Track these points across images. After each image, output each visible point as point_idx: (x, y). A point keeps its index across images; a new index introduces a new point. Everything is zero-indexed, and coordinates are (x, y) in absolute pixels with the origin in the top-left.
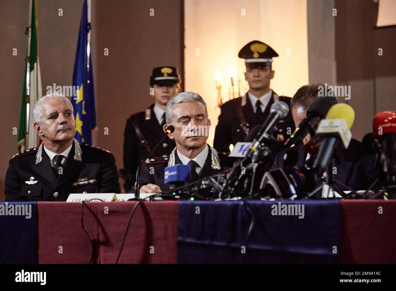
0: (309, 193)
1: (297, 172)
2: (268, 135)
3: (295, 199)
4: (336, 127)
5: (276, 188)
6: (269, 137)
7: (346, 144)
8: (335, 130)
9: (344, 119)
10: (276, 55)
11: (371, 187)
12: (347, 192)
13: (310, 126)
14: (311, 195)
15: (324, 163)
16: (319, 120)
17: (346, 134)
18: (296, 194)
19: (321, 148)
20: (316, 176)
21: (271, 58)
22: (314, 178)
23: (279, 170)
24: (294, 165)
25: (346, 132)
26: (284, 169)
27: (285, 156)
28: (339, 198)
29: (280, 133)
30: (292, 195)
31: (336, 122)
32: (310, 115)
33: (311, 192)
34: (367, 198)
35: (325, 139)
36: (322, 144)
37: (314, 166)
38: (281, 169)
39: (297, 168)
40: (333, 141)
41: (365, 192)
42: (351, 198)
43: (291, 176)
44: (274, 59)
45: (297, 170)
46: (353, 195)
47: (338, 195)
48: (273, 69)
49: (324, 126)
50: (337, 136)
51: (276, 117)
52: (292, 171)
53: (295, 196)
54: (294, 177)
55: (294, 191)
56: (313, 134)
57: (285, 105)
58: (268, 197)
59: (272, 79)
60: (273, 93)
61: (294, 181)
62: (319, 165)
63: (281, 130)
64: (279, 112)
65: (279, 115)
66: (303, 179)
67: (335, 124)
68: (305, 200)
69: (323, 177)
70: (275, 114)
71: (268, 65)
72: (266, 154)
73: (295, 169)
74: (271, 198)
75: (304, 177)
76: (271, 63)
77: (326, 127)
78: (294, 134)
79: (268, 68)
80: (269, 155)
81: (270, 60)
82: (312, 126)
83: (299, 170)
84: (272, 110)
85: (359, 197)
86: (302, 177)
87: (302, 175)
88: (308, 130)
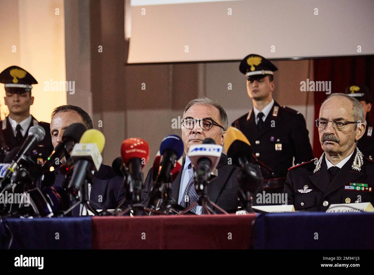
0: (64, 212)
1: (54, 192)
2: (25, 157)
3: (52, 217)
4: (89, 150)
5: (34, 206)
6: (27, 159)
7: (98, 167)
8: (88, 154)
9: (96, 144)
10: (36, 82)
11: (119, 206)
12: (99, 211)
13: (65, 150)
14: (65, 213)
15: (78, 184)
16: (73, 144)
17: (98, 157)
18: (53, 212)
19: (75, 170)
20: (71, 196)
21: (30, 85)
22: (69, 198)
23: (37, 190)
24: (51, 185)
25: (97, 155)
26: (41, 190)
27: (43, 178)
28: (92, 216)
29: (40, 157)
30: (50, 213)
31: (89, 146)
32: (65, 139)
33: (66, 210)
34: (115, 215)
35: (79, 162)
36: (76, 166)
37: (69, 186)
38: (38, 189)
39: (53, 188)
40: (86, 163)
41: (114, 210)
42: (102, 215)
43: (48, 196)
44: (34, 86)
45: (54, 190)
46: (104, 213)
47: (91, 213)
48: (32, 95)
49: (77, 150)
50: (89, 159)
51: (33, 140)
52: (49, 192)
53: (52, 214)
54: (50, 196)
55: (50, 210)
56: (68, 156)
57: (42, 130)
58: (27, 215)
59: (32, 105)
60: (33, 118)
61: (51, 200)
62: (73, 186)
63: (40, 154)
64: (37, 136)
65: (36, 138)
66: (59, 198)
67: (87, 149)
68: (61, 217)
69: (77, 197)
70: (32, 137)
71: (28, 91)
72: (24, 175)
73: (51, 189)
74: (30, 216)
75: (60, 197)
76: (31, 89)
77: (80, 151)
78: (50, 156)
79: (28, 94)
80: (27, 175)
81: (30, 87)
82: (67, 150)
83: (56, 190)
84: (30, 134)
85: (109, 214)
86: (58, 196)
87: (58, 195)
88: (63, 154)
